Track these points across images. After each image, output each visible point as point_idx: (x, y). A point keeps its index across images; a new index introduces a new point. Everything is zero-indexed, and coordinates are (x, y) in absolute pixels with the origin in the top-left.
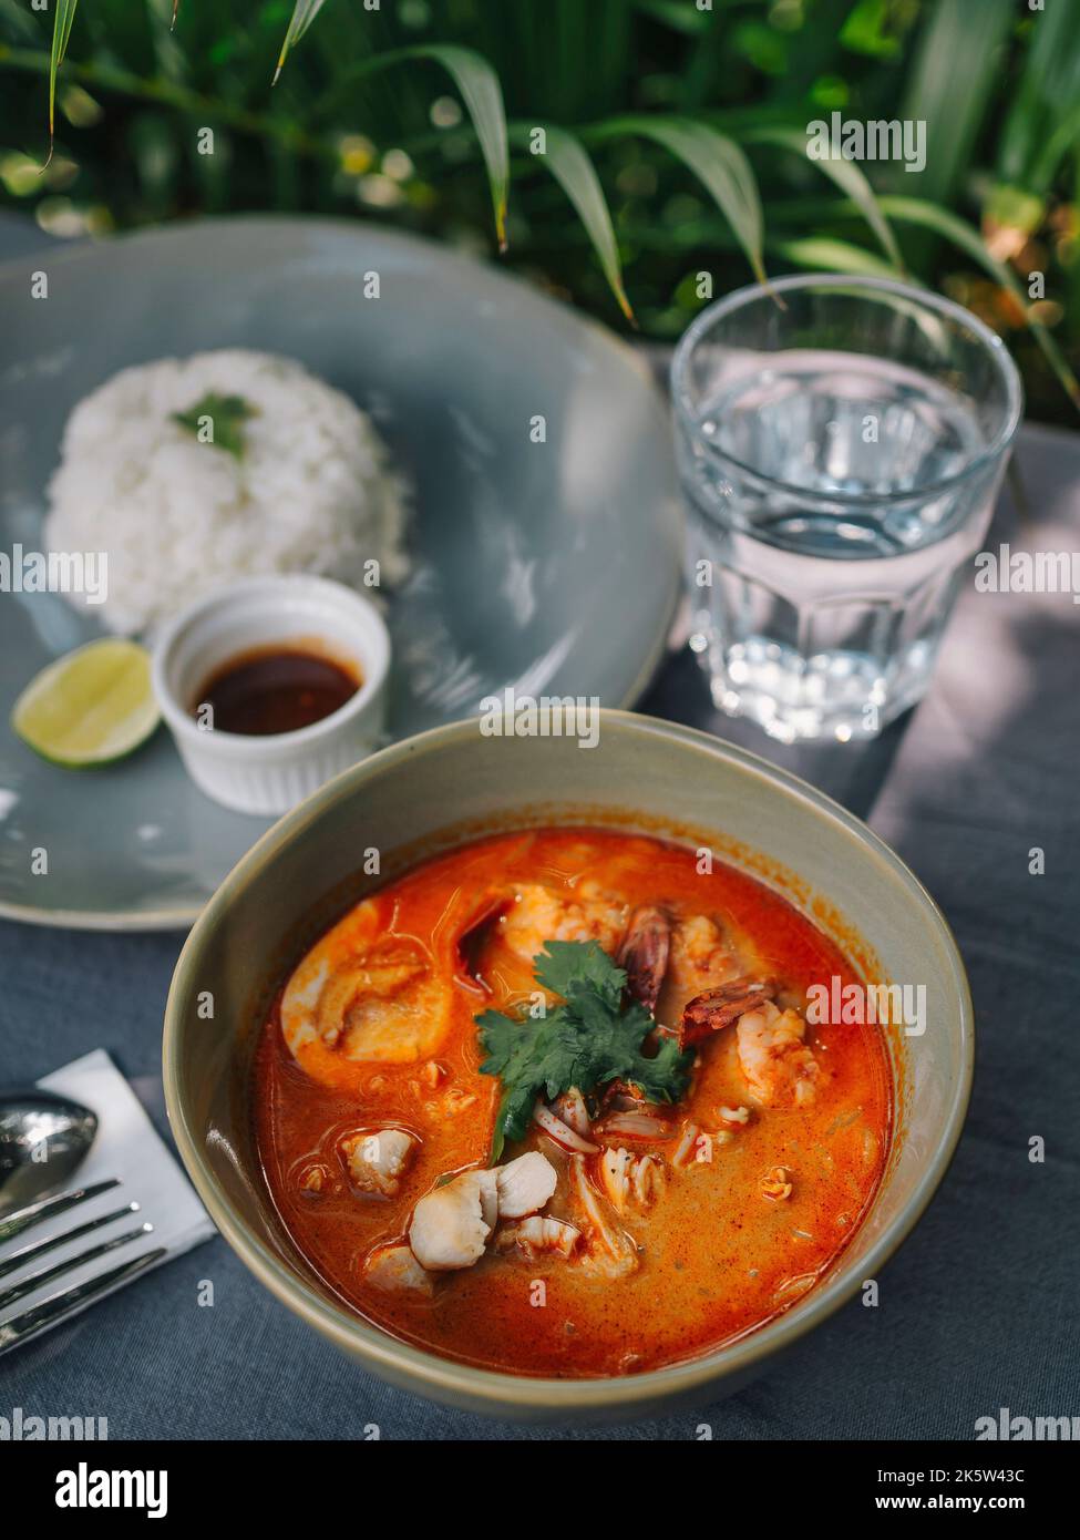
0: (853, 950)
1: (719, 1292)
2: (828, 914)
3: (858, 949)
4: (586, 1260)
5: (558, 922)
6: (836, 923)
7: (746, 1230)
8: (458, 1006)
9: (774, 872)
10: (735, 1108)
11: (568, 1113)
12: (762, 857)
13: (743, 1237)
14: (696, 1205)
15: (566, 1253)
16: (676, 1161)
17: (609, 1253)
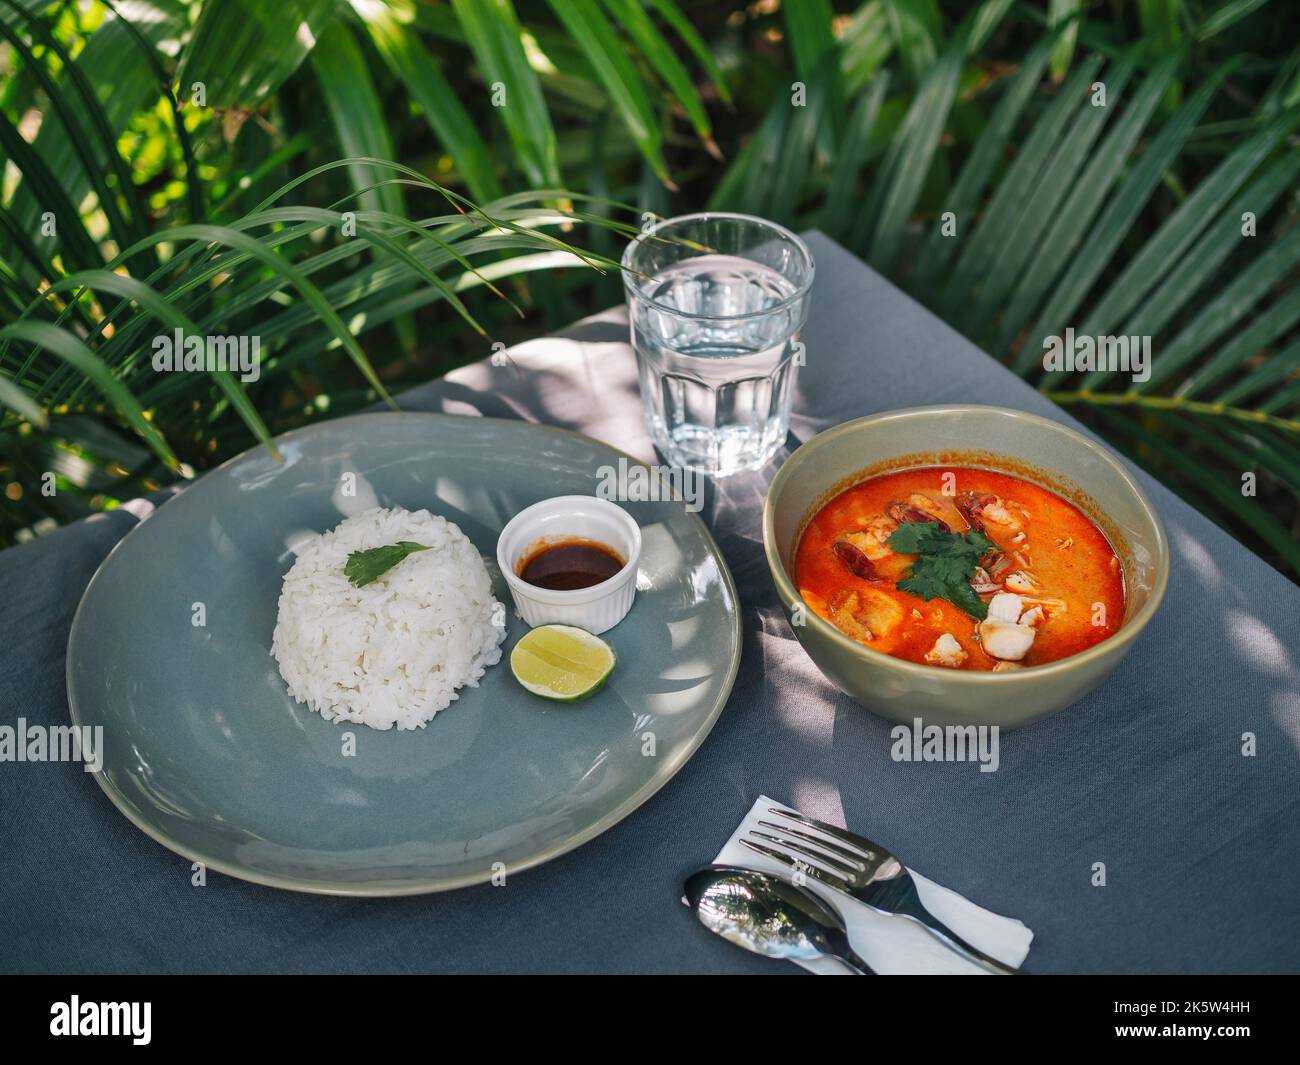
0: (973, 462)
1: (1097, 587)
2: (950, 456)
3: (976, 459)
4: (1051, 615)
5: (875, 537)
6: (957, 458)
7: (1074, 565)
8: (888, 592)
9: (912, 462)
10: (1017, 536)
11: (980, 580)
12: (903, 459)
13: (1077, 568)
14: (1051, 573)
15: (1043, 618)
16: (1026, 566)
17: (1055, 606)
